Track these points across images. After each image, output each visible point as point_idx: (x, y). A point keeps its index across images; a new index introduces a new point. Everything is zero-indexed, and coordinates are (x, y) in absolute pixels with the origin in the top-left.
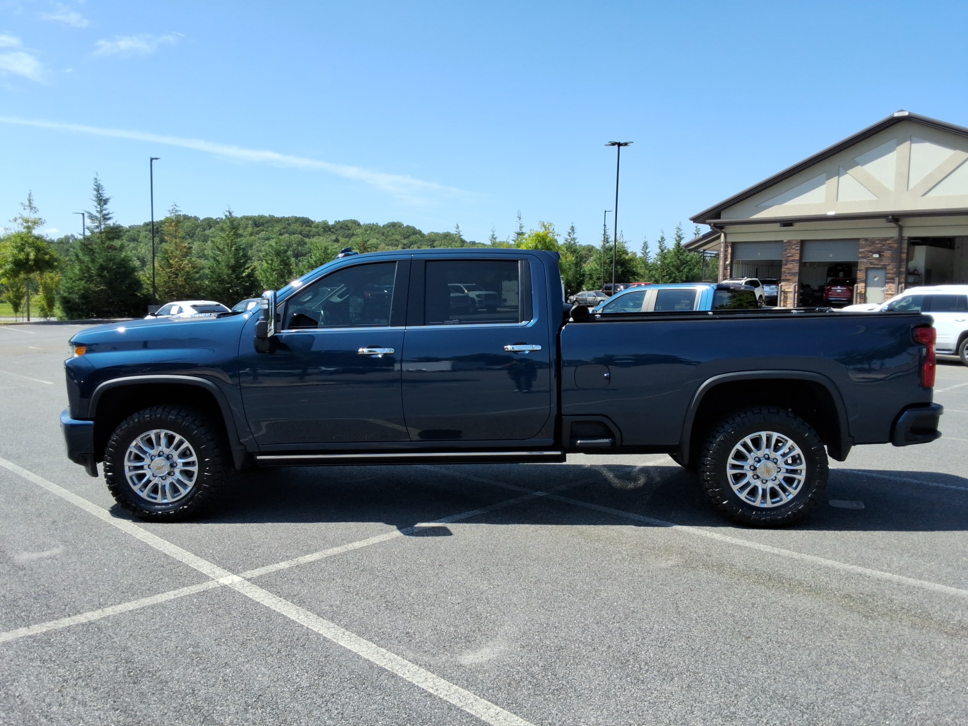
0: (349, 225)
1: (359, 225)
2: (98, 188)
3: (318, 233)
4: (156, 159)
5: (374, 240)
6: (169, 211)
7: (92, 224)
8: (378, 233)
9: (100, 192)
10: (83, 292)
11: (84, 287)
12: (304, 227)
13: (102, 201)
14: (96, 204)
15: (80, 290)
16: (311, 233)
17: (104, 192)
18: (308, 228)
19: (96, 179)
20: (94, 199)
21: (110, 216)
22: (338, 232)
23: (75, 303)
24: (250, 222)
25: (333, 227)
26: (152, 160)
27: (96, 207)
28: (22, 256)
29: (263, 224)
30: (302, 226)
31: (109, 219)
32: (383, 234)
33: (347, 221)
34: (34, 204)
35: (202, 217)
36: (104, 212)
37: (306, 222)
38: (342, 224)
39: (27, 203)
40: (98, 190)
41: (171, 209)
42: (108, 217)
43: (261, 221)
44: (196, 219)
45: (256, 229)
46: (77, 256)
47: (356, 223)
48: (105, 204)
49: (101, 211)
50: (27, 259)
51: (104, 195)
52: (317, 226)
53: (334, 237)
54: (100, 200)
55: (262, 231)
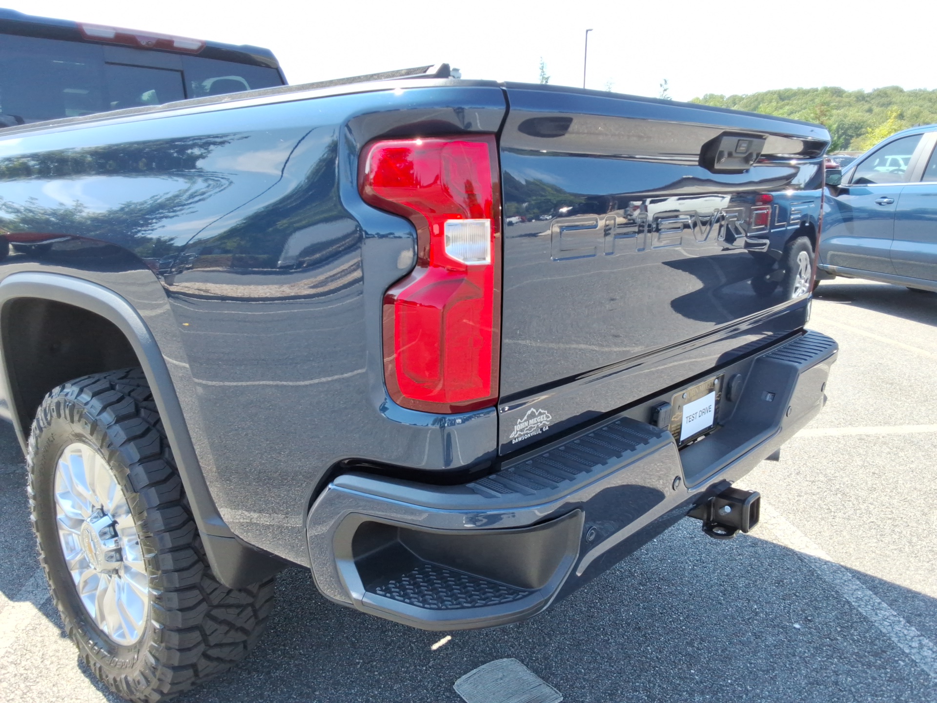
0: (889, 92)
1: (901, 91)
3: (849, 103)
4: (591, 30)
5: (916, 107)
8: (924, 99)
12: (834, 97)
16: (841, 104)
18: (838, 99)
22: (873, 102)
24: (776, 96)
25: (869, 95)
26: (587, 31)
29: (789, 98)
30: (832, 97)
32: (930, 100)
33: (887, 88)
37: (837, 92)
38: (880, 92)
43: (786, 94)
44: (722, 97)
45: (781, 103)
47: (898, 90)
52: (850, 95)
53: (866, 107)
54: (543, 78)
55: (788, 104)
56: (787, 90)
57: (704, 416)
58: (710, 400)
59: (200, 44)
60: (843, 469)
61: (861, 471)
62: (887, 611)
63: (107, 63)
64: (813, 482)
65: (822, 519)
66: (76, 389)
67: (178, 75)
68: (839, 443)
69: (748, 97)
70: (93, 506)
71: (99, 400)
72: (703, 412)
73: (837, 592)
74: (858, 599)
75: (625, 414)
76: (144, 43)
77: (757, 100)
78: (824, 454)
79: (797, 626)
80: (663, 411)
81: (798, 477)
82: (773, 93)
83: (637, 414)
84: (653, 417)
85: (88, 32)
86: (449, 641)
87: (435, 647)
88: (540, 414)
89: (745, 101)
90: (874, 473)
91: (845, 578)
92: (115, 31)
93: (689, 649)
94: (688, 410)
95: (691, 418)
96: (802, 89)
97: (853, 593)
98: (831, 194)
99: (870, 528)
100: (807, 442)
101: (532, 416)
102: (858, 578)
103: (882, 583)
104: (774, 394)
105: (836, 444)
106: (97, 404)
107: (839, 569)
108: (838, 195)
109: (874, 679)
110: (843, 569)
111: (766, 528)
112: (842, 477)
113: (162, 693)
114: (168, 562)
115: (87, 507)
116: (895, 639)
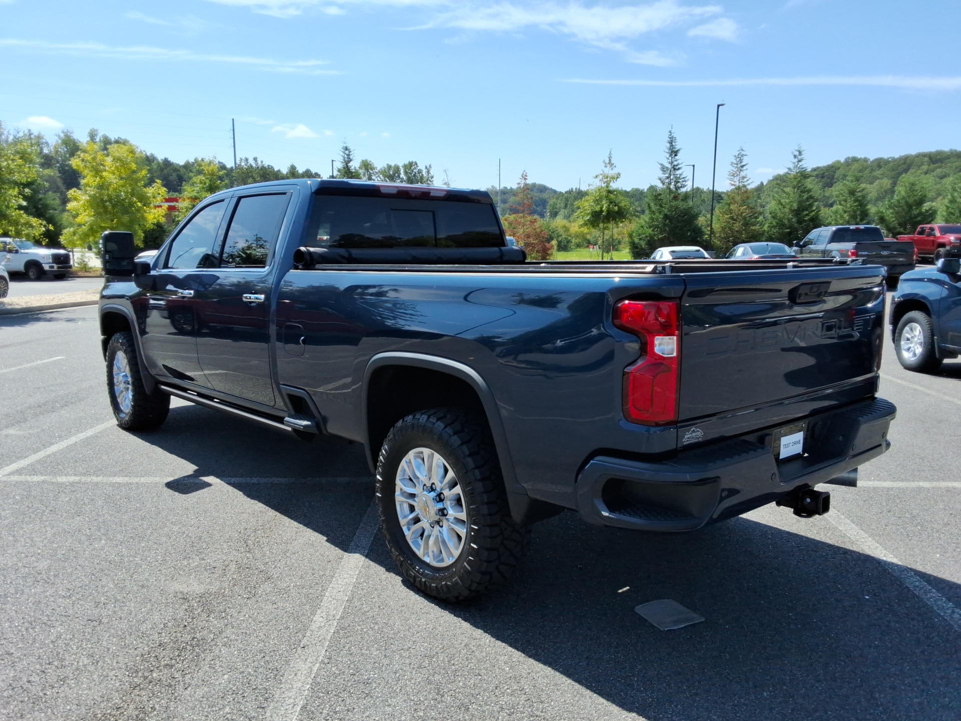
2: (672, 141)
4: (722, 105)
6: (735, 156)
7: (663, 176)
9: (673, 144)
10: (648, 238)
11: (650, 234)
13: (674, 152)
14: (668, 155)
15: (647, 237)
17: (676, 144)
19: (670, 132)
20: (667, 151)
21: (680, 166)
23: (642, 249)
24: (926, 159)
26: (719, 106)
27: (668, 159)
28: (598, 208)
31: (679, 169)
34: (613, 161)
35: (872, 158)
36: (675, 163)
39: (607, 161)
40: (671, 143)
41: (737, 154)
42: (678, 167)
44: (866, 160)
45: (932, 166)
46: (649, 205)
48: (676, 155)
49: (672, 163)
50: (601, 211)
51: (677, 147)
54: (672, 151)
55: (941, 167)
56: (939, 153)
57: (795, 446)
58: (800, 436)
59: (445, 193)
60: (927, 510)
61: (941, 513)
62: (934, 593)
63: (392, 209)
64: (900, 517)
65: (901, 540)
66: (425, 417)
67: (431, 214)
68: (929, 492)
69: (894, 160)
70: (425, 485)
71: (442, 422)
72: (795, 443)
73: (901, 582)
74: (915, 586)
75: (744, 438)
76: (413, 195)
77: (905, 163)
78: (913, 500)
79: (867, 597)
80: (767, 438)
81: (889, 514)
82: (924, 155)
83: (751, 438)
84: (762, 441)
85: (383, 190)
86: (628, 590)
87: (620, 591)
88: (698, 431)
89: (891, 164)
90: (951, 514)
91: (909, 575)
92: (397, 189)
93: (790, 604)
94: (784, 440)
95: (786, 446)
96: (956, 151)
97: (913, 583)
98: (951, 281)
99: (937, 548)
100: (901, 491)
101: (694, 431)
102: (919, 576)
103: (936, 578)
104: (843, 436)
105: (926, 493)
106: (440, 425)
107: (906, 569)
108: (957, 282)
109: (914, 626)
110: (908, 570)
111: (856, 544)
112: (924, 515)
113: (470, 590)
114: (485, 510)
115: (419, 485)
116: (935, 608)
